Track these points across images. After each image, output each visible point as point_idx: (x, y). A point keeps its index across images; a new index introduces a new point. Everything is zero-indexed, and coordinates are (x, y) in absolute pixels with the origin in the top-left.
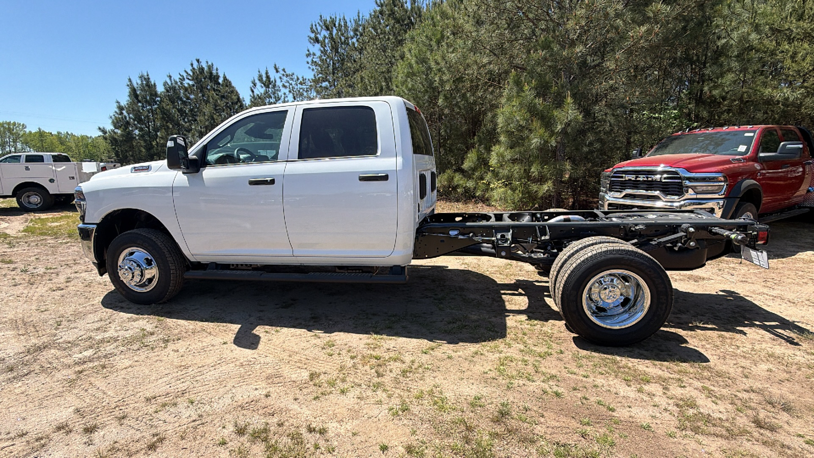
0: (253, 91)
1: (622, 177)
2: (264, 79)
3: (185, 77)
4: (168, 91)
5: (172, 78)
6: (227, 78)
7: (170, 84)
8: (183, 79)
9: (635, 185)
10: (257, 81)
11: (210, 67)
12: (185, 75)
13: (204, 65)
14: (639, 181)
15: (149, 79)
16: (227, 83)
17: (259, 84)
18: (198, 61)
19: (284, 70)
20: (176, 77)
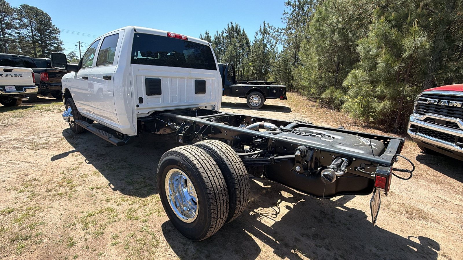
0: (256, 38)
1: (426, 100)
2: (262, 30)
3: (224, 32)
4: (215, 39)
5: (218, 33)
6: (245, 31)
7: (217, 36)
8: (223, 33)
9: (438, 110)
10: (258, 32)
11: (237, 26)
12: (224, 30)
13: (234, 25)
14: (440, 105)
15: (208, 34)
16: (244, 34)
17: (259, 33)
18: (231, 23)
19: (268, 24)
20: (220, 32)
